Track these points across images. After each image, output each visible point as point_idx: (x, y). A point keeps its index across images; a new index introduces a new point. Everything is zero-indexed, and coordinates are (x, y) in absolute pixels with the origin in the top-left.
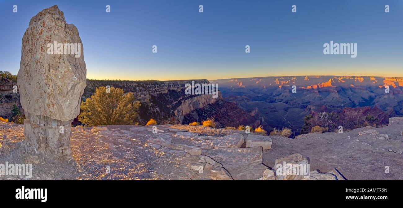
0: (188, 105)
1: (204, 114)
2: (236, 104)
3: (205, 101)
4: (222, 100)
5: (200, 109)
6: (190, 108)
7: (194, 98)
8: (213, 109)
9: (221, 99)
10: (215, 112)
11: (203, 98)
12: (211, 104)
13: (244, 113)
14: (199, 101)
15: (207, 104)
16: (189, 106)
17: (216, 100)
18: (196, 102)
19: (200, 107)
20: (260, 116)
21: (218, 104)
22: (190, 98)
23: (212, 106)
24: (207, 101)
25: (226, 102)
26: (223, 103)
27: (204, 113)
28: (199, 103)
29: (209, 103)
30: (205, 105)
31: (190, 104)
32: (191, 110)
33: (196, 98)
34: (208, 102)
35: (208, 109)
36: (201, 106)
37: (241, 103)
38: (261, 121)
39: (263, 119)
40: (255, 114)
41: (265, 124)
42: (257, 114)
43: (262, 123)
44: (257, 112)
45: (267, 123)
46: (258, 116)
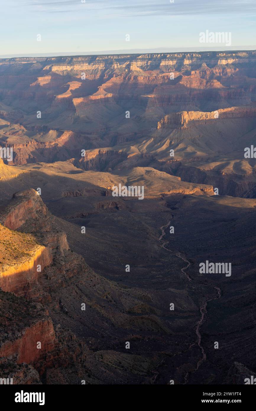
38: (57, 248)
39: (66, 240)
40: (27, 221)
41: (76, 260)
42: (36, 219)
43: (62, 258)
44: (35, 212)
45: (83, 259)
46: (41, 228)
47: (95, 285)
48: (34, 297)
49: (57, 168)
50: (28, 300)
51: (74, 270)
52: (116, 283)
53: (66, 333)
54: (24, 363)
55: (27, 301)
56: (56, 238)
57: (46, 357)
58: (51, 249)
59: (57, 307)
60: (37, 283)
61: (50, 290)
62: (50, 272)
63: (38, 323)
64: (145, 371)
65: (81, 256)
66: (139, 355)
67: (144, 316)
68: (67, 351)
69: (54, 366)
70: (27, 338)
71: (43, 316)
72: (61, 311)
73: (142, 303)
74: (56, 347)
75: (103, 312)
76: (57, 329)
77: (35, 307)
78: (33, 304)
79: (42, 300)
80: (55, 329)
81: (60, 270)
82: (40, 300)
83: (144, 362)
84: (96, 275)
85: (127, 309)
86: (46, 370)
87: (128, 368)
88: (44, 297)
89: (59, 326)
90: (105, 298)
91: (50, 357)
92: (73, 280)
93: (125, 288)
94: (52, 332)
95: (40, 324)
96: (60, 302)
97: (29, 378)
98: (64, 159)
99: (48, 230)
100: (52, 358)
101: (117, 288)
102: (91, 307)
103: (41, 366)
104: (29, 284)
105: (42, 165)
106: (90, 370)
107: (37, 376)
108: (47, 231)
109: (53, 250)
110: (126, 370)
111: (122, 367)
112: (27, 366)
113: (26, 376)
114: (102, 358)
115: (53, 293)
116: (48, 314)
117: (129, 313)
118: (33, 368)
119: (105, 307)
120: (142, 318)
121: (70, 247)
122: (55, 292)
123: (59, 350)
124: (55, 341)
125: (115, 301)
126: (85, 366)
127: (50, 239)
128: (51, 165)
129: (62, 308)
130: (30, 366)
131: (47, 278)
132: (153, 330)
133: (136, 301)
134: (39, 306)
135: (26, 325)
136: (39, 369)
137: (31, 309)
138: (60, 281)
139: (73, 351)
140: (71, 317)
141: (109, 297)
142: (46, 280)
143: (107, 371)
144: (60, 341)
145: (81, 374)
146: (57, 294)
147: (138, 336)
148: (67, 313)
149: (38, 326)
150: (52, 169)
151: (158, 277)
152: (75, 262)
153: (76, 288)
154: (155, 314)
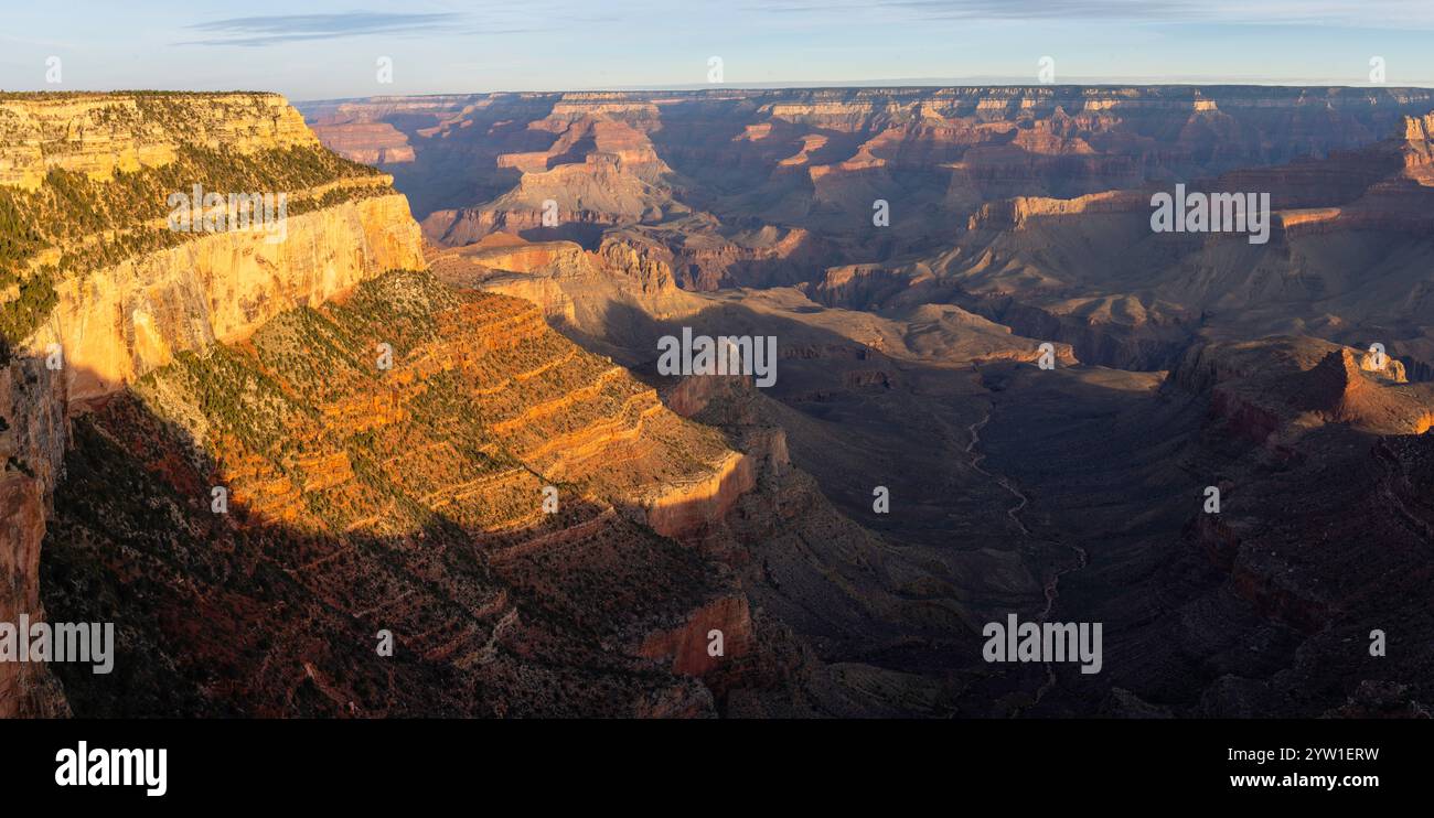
0: (113, 315)
1: (257, 395)
2: (540, 305)
3: (266, 279)
4: (422, 278)
5: (221, 351)
6: (130, 343)
7: (163, 252)
8: (331, 349)
9: (408, 265)
10: (356, 373)
11: (247, 252)
12: (314, 303)
13: (611, 391)
14: (208, 280)
15: (279, 304)
16: (119, 324)
17: (359, 275)
18: (186, 290)
19: (220, 333)
20: (751, 418)
21: (381, 306)
22: (135, 257)
23: (326, 323)
24: (284, 280)
25: (455, 288)
26: (425, 301)
27: (252, 385)
28: (214, 301)
29: (301, 294)
30: (260, 320)
31: (124, 312)
32: (138, 359)
33: (180, 252)
34: (292, 286)
35: (288, 348)
36: (230, 325)
37: (587, 306)
38: (766, 459)
39: (784, 444)
40: (711, 400)
41: (802, 485)
42: (730, 400)
43: (773, 479)
44: (728, 386)
45: (816, 483)
46: (738, 417)
47: (835, 537)
48: (714, 551)
49: (774, 300)
50: (704, 556)
51: (796, 503)
52: (878, 534)
53: (772, 625)
54: (687, 674)
55: (701, 558)
56: (764, 438)
57: (730, 666)
58: (754, 460)
59: (759, 573)
60: (724, 524)
61: (748, 540)
62: (750, 504)
63: (720, 601)
64: (928, 703)
65: (811, 478)
66: (920, 674)
67: (931, 601)
68: (773, 659)
69: (745, 685)
70: (695, 629)
71: (731, 590)
72: (767, 581)
73: (930, 576)
74: (751, 649)
75: (850, 589)
76: (755, 617)
77: (715, 570)
78: (713, 563)
79: (730, 559)
80: (751, 616)
81: (769, 502)
82: (727, 557)
83: (928, 687)
84: (840, 516)
85: (899, 587)
86: (727, 692)
87: (894, 697)
88: (735, 553)
89: (760, 610)
90: (855, 562)
91: (738, 667)
92: (793, 523)
93: (896, 544)
94: (746, 620)
95: (723, 604)
96: (765, 566)
97: (692, 701)
98: (788, 283)
99: (751, 422)
100: (742, 669)
101: (879, 543)
102: (825, 578)
103: (719, 682)
104: (707, 525)
105: (746, 293)
106: (817, 698)
107: (710, 700)
108: (748, 424)
109: (757, 461)
110: (890, 701)
111: (884, 695)
112: (690, 680)
113: (687, 698)
114: (842, 677)
115: (752, 547)
116: (740, 586)
117: (902, 593)
118: (702, 684)
119: (853, 579)
120: (928, 604)
121: (791, 457)
122: (757, 545)
123: (756, 656)
124: (749, 638)
125: (874, 570)
126: (807, 690)
127: (754, 440)
128: (763, 293)
129: (768, 575)
130: (696, 681)
131: (743, 517)
132: (949, 628)
133: (918, 572)
134: (724, 569)
135: (695, 603)
136: (713, 688)
137: (707, 574)
138: (767, 523)
139: (786, 661)
140: (784, 595)
141: (863, 560)
142: (741, 521)
143: (852, 702)
144: (761, 640)
145: (798, 703)
146: (760, 547)
147: (918, 639)
148: (777, 587)
149: (720, 606)
150: (764, 300)
151: (962, 524)
152: (800, 488)
153: (799, 541)
154: (956, 598)
